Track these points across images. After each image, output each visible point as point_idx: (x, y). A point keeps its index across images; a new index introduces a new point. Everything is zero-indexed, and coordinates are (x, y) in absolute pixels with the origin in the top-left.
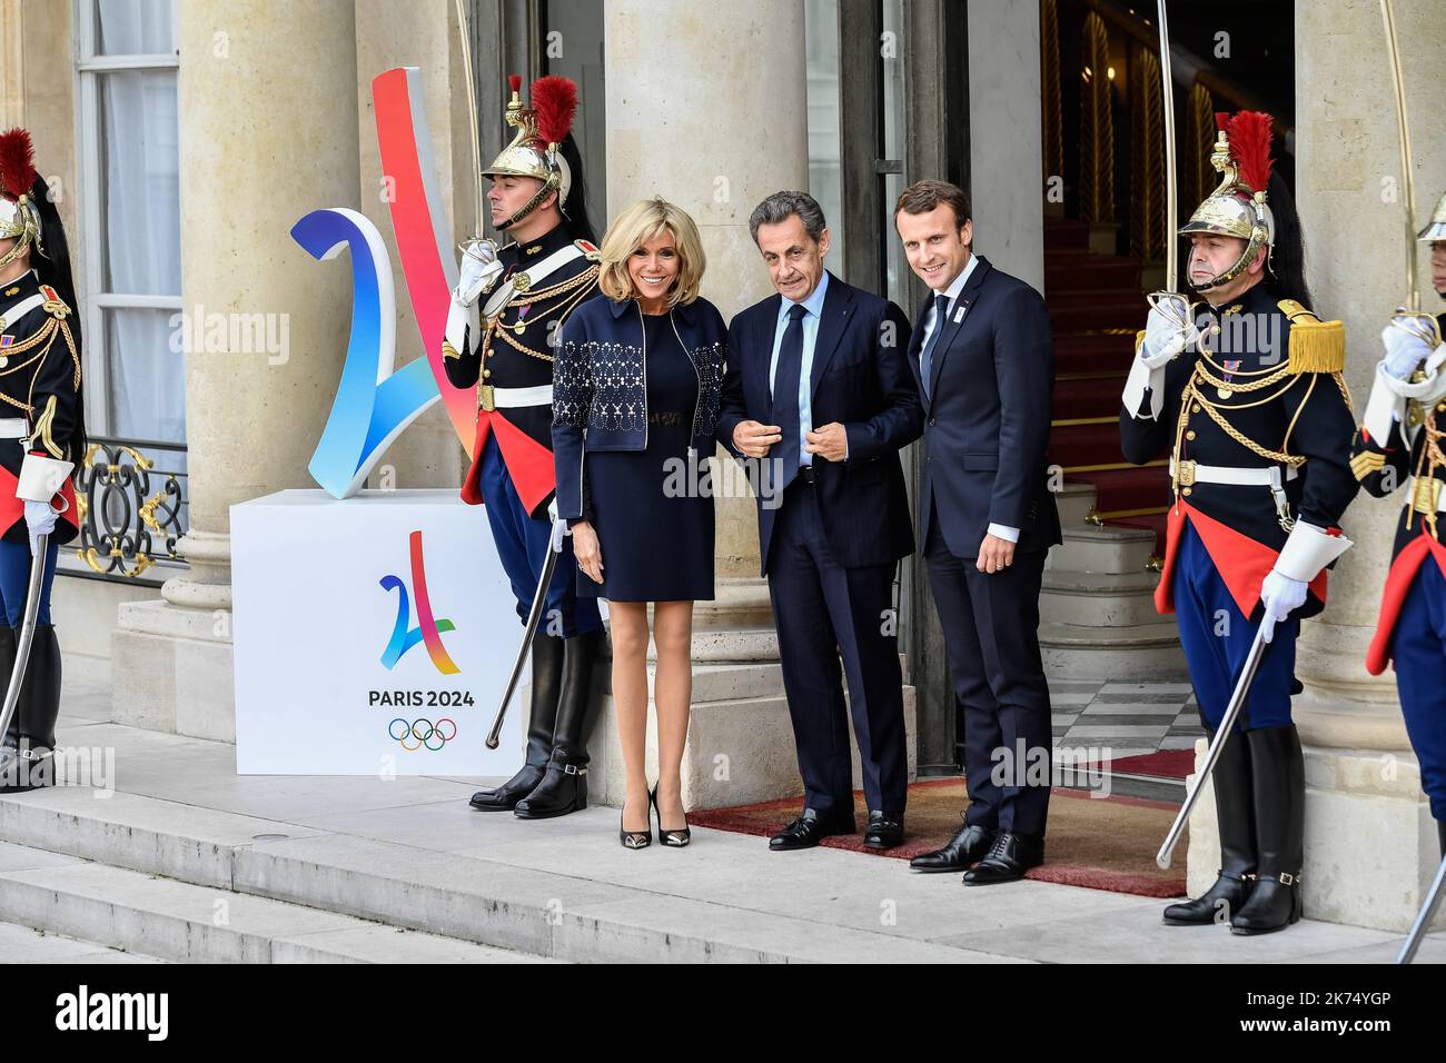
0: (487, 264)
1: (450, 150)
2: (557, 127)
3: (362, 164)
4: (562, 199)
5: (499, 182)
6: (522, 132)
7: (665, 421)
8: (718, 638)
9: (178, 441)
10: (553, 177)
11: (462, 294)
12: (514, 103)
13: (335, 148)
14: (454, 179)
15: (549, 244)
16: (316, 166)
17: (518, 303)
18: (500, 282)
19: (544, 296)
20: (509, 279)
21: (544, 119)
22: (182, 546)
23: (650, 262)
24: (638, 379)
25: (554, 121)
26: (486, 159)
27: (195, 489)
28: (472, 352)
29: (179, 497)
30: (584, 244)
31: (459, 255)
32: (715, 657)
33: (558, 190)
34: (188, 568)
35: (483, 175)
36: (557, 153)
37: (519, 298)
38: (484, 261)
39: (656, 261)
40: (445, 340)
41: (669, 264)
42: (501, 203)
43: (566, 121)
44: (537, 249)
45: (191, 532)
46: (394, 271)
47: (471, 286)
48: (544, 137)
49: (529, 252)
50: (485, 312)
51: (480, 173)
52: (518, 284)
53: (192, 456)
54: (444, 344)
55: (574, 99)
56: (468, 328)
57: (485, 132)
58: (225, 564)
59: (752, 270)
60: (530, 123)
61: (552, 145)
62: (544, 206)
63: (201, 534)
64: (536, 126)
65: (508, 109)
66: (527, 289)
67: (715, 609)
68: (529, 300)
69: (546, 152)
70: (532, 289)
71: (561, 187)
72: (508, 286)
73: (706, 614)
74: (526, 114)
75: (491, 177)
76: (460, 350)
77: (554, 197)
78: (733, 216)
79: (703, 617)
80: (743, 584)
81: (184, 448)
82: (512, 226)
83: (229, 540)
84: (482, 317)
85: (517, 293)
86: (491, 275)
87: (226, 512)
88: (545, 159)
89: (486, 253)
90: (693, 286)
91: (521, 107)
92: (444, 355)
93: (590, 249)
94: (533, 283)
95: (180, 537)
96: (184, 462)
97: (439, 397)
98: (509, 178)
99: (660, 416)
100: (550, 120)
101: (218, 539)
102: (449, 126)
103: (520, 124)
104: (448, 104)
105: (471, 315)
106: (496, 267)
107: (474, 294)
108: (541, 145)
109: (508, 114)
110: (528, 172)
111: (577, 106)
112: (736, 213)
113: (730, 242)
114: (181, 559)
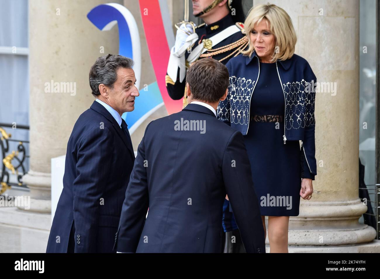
0: (189, 35)
4: (230, 1)
7: (269, 120)
8: (307, 233)
9: (24, 124)
11: (176, 51)
15: (223, 25)
17: (205, 55)
18: (196, 44)
19: (219, 52)
20: (201, 42)
22: (26, 179)
23: (258, 37)
24: (248, 97)
27: (33, 149)
28: (181, 81)
29: (24, 153)
30: (240, 25)
31: (175, 30)
32: (305, 243)
34: (28, 191)
37: (206, 53)
38: (188, 33)
39: (260, 37)
40: (167, 74)
41: (268, 39)
42: (198, 2)
44: (216, 27)
45: (31, 172)
46: (141, 37)
47: (181, 47)
49: (212, 28)
50: (189, 60)
52: (205, 45)
53: (32, 132)
54: (166, 76)
56: (179, 69)
58: (49, 189)
62: (221, 5)
63: (37, 173)
66: (210, 48)
67: (306, 218)
68: (212, 54)
70: (213, 48)
72: (201, 46)
73: (301, 221)
76: (175, 80)
79: (299, 222)
80: (321, 205)
81: (27, 128)
82: (203, 15)
83: (50, 177)
84: (187, 62)
85: (205, 50)
86: (191, 41)
87: (49, 162)
89: (190, 29)
90: (292, 49)
92: (167, 82)
94: (214, 45)
95: (24, 174)
96: (27, 136)
97: (163, 104)
99: (267, 117)
101: (44, 176)
105: (181, 61)
106: (194, 37)
107: (183, 51)
114: (25, 186)
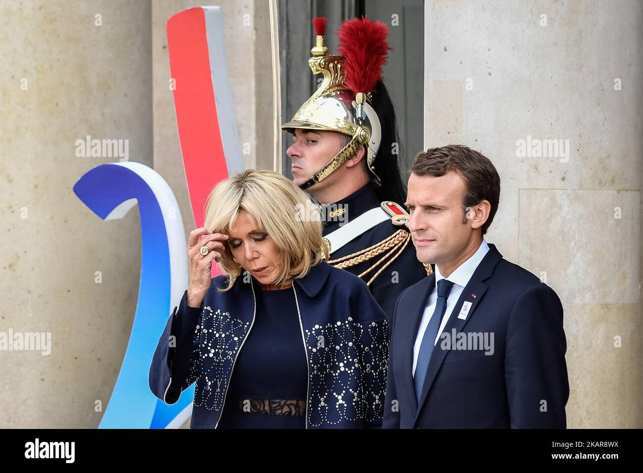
1: (253, 100)
2: (365, 76)
3: (156, 113)
4: (371, 156)
5: (300, 137)
6: (326, 82)
7: (276, 409)
10: (359, 132)
12: (319, 48)
13: (126, 95)
14: (257, 132)
15: (355, 206)
16: (103, 114)
21: (352, 68)
25: (361, 69)
26: (289, 109)
30: (392, 207)
33: (366, 146)
35: (283, 129)
36: (366, 104)
42: (302, 159)
43: (376, 68)
48: (350, 87)
51: (281, 127)
55: (386, 44)
57: (293, 79)
59: (584, 240)
60: (336, 72)
61: (359, 96)
62: (351, 163)
64: (342, 74)
65: (312, 56)
69: (353, 103)
71: (370, 143)
74: (332, 60)
75: (292, 131)
77: (361, 154)
78: (563, 179)
82: (314, 187)
88: (353, 111)
91: (325, 54)
93: (398, 212)
94: (334, 248)
98: (310, 134)
99: (271, 404)
100: (356, 68)
102: (252, 72)
103: (325, 72)
104: (253, 48)
108: (348, 96)
109: (311, 61)
110: (332, 126)
111: (389, 52)
112: (566, 176)
113: (561, 208)
